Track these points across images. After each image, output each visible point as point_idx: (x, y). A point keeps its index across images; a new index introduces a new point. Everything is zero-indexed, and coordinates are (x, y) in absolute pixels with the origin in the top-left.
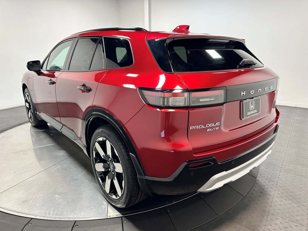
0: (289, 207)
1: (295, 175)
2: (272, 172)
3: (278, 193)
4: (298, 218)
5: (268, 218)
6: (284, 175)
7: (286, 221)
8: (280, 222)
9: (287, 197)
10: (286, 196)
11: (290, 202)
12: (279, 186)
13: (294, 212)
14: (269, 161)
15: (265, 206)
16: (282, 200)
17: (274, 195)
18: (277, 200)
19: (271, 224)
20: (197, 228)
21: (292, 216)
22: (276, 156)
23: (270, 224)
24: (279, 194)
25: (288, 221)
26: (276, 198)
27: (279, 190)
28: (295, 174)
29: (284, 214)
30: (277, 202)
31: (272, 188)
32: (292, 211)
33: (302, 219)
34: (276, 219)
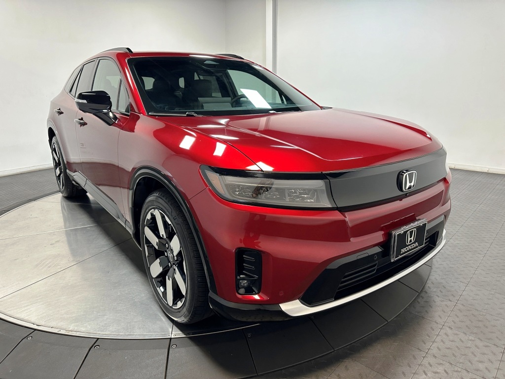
0: (469, 345)
1: (493, 293)
2: (452, 284)
3: (453, 321)
4: (481, 366)
5: (424, 361)
6: (472, 291)
7: (456, 369)
8: (445, 371)
9: (469, 328)
10: (467, 326)
11: (470, 338)
12: (459, 310)
13: (475, 355)
14: (452, 266)
15: (423, 341)
16: (458, 333)
17: (445, 324)
18: (449, 331)
19: (427, 372)
20: (293, 366)
21: (470, 361)
22: (466, 258)
23: (424, 372)
24: (455, 323)
25: (459, 370)
26: (448, 329)
27: (456, 315)
28: (494, 291)
29: (455, 356)
30: (448, 336)
31: (444, 312)
32: (473, 353)
33: (486, 368)
34: (438, 364)
